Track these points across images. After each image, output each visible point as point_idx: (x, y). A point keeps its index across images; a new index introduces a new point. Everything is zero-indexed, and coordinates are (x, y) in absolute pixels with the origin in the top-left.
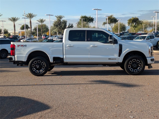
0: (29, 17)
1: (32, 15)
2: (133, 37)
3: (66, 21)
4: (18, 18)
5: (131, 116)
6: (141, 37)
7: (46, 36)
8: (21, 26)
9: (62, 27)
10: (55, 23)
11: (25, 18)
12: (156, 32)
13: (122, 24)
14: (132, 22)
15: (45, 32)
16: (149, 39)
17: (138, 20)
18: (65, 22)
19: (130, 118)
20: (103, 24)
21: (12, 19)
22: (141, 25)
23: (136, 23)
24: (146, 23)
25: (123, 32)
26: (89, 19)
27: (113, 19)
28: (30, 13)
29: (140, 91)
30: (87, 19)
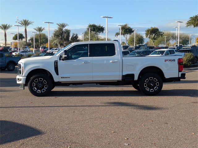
0: (24, 25)
1: (27, 22)
2: (150, 51)
3: (70, 31)
4: (10, 26)
5: (126, 143)
6: (159, 51)
7: (45, 48)
8: (14, 36)
9: (64, 37)
10: (56, 33)
11: (18, 26)
12: (178, 46)
13: (139, 35)
14: (151, 33)
15: (44, 43)
16: (168, 54)
17: (158, 31)
18: (68, 32)
19: (125, 145)
20: (116, 35)
21: (2, 26)
22: (162, 37)
23: (155, 35)
24: (169, 34)
25: (140, 45)
26: (98, 28)
27: (128, 29)
28: (25, 20)
29: (144, 115)
30: (96, 28)
